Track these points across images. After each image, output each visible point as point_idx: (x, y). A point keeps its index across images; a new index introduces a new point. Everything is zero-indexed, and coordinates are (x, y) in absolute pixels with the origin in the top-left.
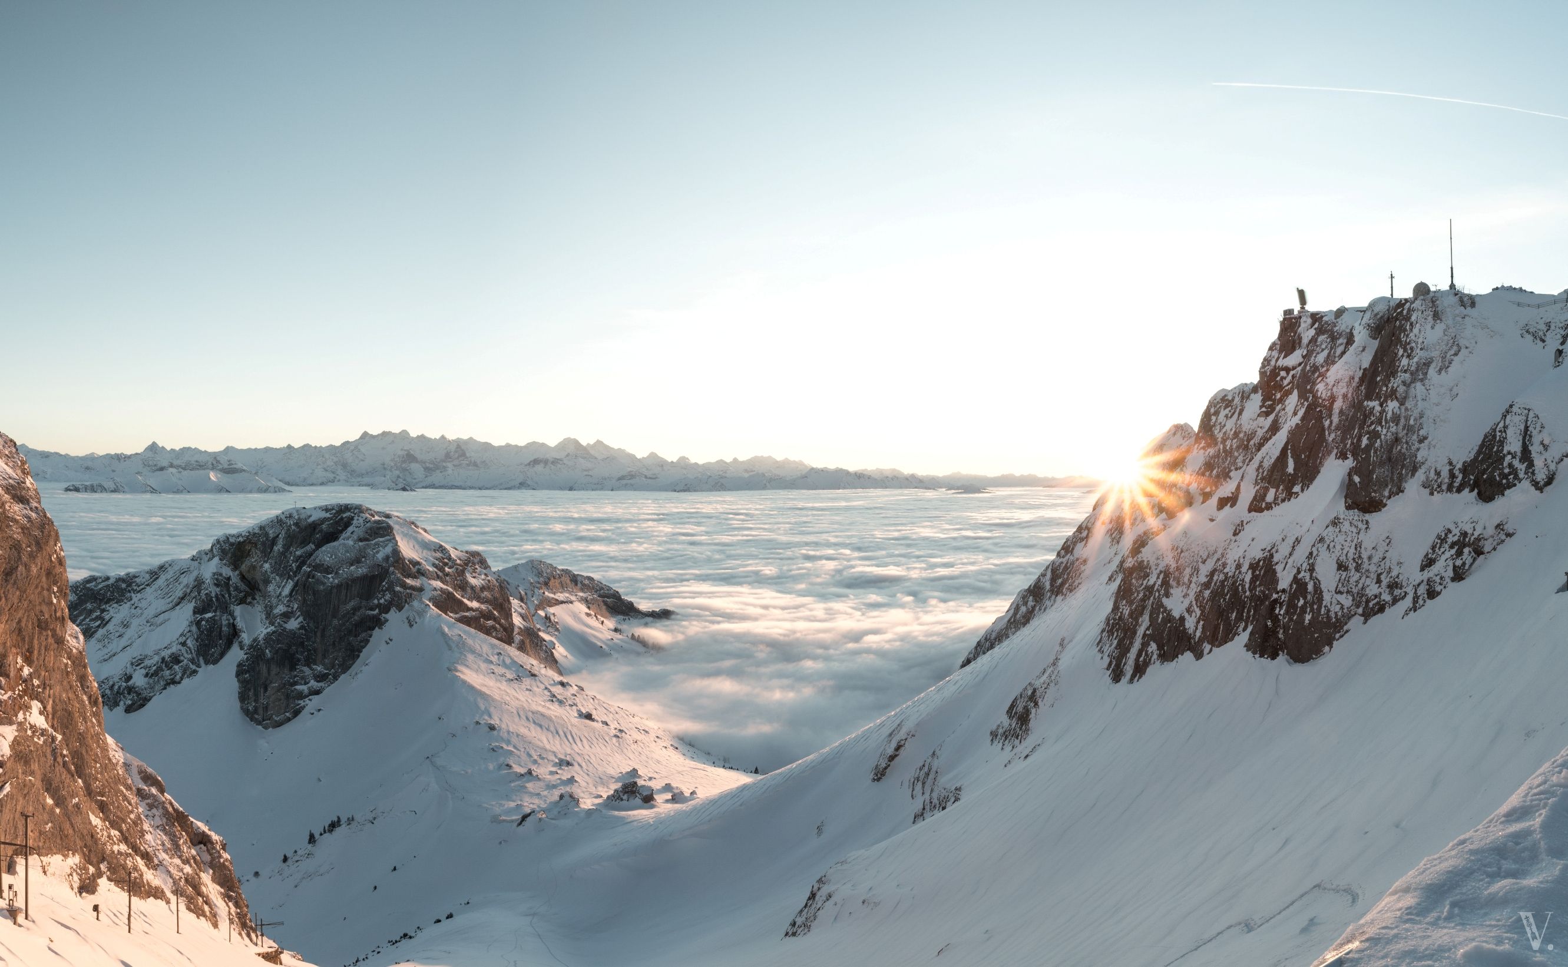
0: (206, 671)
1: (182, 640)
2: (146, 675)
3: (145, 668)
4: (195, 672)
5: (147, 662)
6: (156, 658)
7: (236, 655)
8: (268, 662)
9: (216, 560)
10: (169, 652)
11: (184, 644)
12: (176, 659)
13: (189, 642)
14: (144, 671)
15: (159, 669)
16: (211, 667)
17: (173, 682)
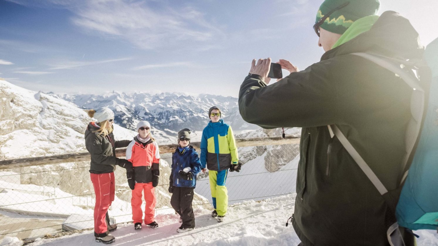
0: (258, 157)
1: (253, 150)
2: (244, 158)
3: (244, 156)
4: (255, 157)
5: (244, 155)
6: (246, 154)
7: (265, 154)
8: (272, 156)
9: (262, 131)
10: (250, 152)
11: (253, 151)
12: (251, 154)
13: (255, 150)
14: (243, 157)
15: (247, 156)
16: (260, 156)
17: (250, 159)
